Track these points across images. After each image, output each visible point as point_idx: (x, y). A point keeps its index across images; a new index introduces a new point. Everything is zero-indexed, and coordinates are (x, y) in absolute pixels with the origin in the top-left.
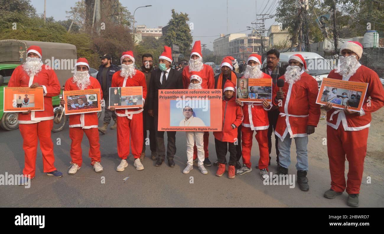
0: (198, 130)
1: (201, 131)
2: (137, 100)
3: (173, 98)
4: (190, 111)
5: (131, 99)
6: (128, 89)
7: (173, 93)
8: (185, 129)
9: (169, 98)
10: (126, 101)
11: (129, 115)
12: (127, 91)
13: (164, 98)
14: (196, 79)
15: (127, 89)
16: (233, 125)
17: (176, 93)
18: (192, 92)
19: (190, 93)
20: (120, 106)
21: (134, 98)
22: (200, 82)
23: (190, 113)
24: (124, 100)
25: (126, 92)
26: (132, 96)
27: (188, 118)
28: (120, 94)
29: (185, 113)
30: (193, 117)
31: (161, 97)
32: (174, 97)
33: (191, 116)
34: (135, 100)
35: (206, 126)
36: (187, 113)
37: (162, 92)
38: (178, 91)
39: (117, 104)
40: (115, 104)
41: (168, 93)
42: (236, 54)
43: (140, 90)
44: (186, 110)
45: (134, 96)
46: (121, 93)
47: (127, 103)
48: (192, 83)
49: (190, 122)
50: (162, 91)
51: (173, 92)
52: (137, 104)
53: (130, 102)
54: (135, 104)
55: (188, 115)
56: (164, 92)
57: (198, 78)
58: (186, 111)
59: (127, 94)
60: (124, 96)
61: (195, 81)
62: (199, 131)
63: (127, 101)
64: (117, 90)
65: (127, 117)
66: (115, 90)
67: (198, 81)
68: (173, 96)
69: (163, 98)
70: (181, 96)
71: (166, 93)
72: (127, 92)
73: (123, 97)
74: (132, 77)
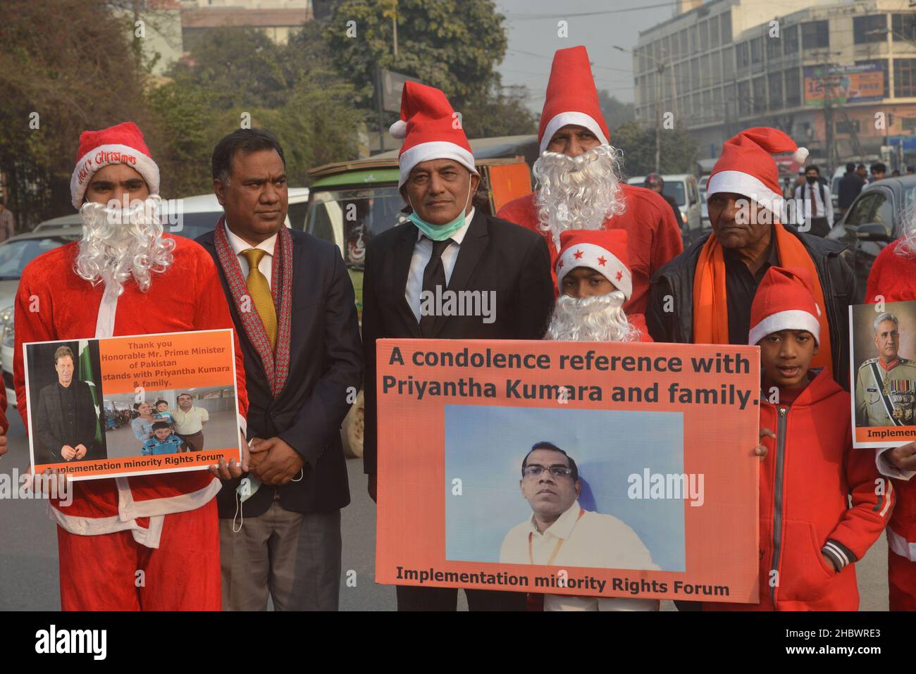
0: (609, 585)
1: (628, 594)
2: (207, 418)
3: (462, 394)
4: (562, 473)
5: (165, 416)
6: (145, 351)
7: (462, 360)
8: (532, 582)
9: (436, 389)
10: (135, 424)
11: (144, 522)
12: (139, 360)
13: (411, 392)
14: (594, 265)
15: (136, 351)
16: (833, 548)
17: (477, 360)
18: (575, 362)
19: (562, 367)
20: (100, 462)
21: (185, 408)
22: (615, 289)
23: (562, 484)
24: (122, 420)
25: (132, 366)
26: (170, 395)
27: (550, 517)
28: (91, 384)
29: (532, 483)
30: (582, 513)
31: (390, 382)
32: (466, 389)
33: (569, 505)
34: (193, 420)
35: (655, 568)
36: (546, 486)
37: (396, 356)
38: (489, 351)
39: (82, 449)
40: (66, 451)
41: (432, 359)
42: (783, 116)
43: (221, 350)
44: (538, 469)
45: (183, 390)
46: (97, 378)
47: (144, 439)
48: (566, 297)
49: (561, 540)
50: (396, 350)
51: (464, 358)
52: (209, 446)
53: (164, 432)
54: (192, 443)
55: (551, 495)
56: (407, 356)
57: (602, 261)
58: (535, 472)
59: (140, 380)
60: (119, 396)
61: (587, 279)
62: (618, 593)
63: (140, 428)
64: (76, 359)
65: (128, 533)
66: (60, 361)
67: (605, 280)
68: (462, 383)
69: (405, 388)
70: (509, 382)
71: (420, 359)
72: (139, 370)
73: (113, 401)
74: (147, 283)
